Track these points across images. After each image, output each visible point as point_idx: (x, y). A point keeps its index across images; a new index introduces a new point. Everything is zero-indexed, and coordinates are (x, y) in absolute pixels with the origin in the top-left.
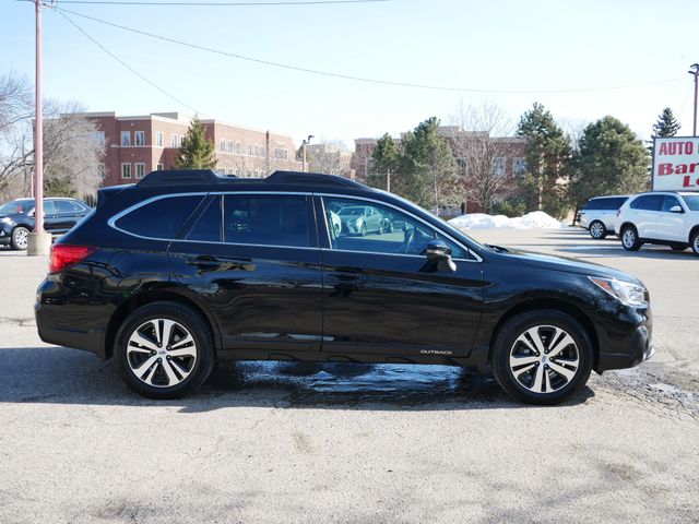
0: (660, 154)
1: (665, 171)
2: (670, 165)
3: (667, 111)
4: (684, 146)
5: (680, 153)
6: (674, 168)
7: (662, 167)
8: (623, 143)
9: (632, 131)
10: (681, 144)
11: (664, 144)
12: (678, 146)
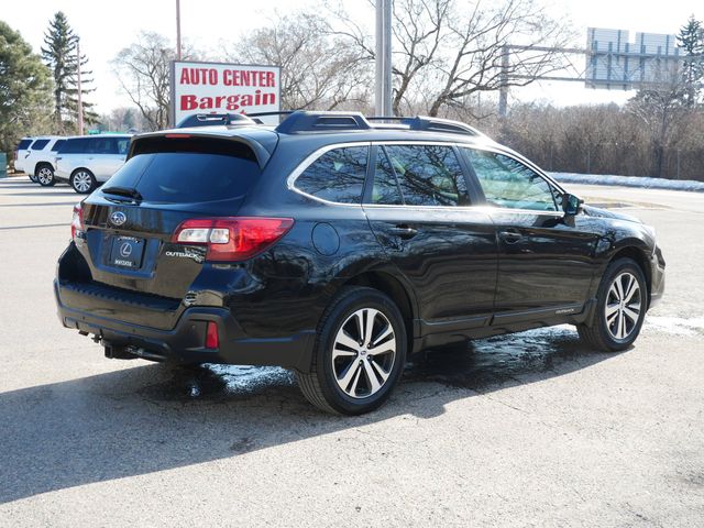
0: (182, 82)
1: (189, 105)
2: (193, 97)
3: (59, 16)
4: (207, 73)
5: (204, 83)
6: (198, 101)
7: (184, 99)
8: (18, 56)
9: (26, 41)
10: (204, 71)
11: (185, 70)
12: (201, 73)
